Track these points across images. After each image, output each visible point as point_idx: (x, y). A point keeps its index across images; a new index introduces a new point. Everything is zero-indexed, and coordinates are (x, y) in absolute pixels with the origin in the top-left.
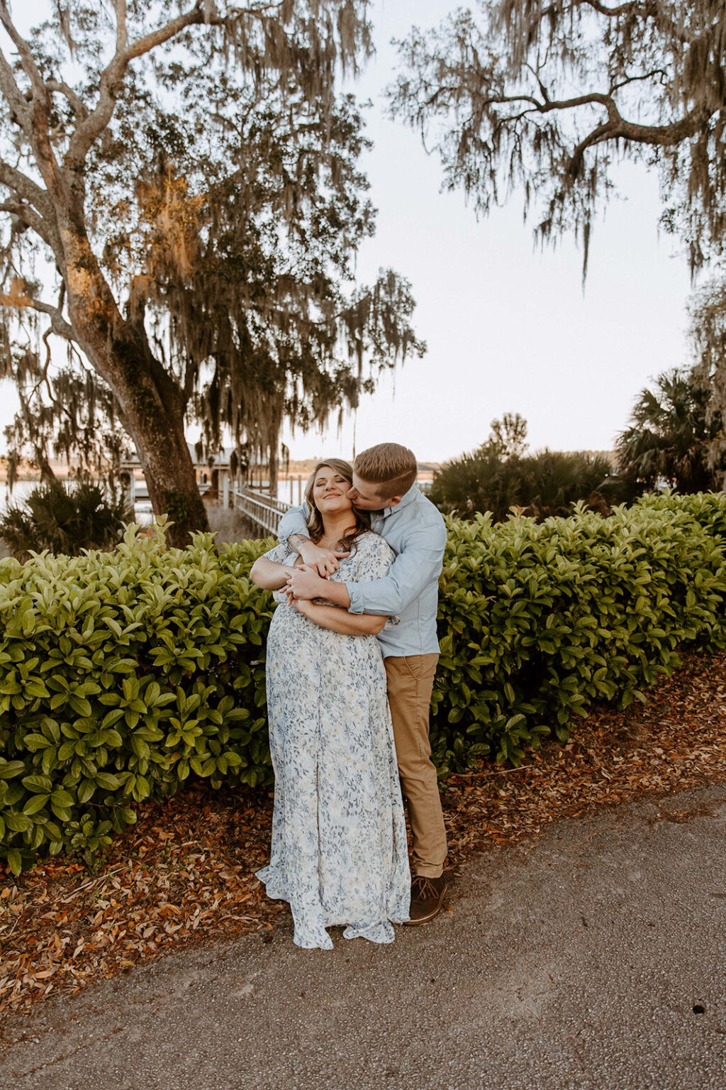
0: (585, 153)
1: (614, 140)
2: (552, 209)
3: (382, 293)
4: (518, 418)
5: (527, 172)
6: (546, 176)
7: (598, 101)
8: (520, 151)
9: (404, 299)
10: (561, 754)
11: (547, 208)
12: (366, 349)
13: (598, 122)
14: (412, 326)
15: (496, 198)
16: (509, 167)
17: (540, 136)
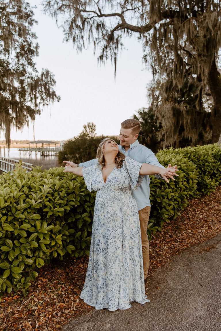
0: (114, 33)
1: (123, 29)
2: (103, 51)
3: (44, 78)
4: (92, 124)
5: (94, 38)
6: (100, 40)
7: (118, 16)
8: (92, 30)
9: (52, 80)
10: (161, 235)
11: (102, 51)
12: (38, 98)
13: (118, 23)
14: (55, 90)
15: (84, 46)
16: (88, 36)
17: (98, 26)
